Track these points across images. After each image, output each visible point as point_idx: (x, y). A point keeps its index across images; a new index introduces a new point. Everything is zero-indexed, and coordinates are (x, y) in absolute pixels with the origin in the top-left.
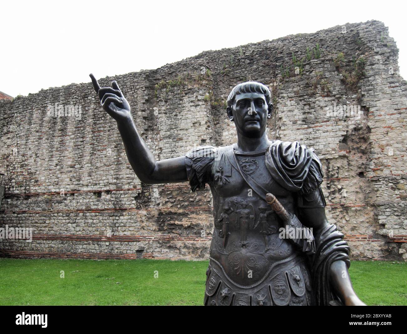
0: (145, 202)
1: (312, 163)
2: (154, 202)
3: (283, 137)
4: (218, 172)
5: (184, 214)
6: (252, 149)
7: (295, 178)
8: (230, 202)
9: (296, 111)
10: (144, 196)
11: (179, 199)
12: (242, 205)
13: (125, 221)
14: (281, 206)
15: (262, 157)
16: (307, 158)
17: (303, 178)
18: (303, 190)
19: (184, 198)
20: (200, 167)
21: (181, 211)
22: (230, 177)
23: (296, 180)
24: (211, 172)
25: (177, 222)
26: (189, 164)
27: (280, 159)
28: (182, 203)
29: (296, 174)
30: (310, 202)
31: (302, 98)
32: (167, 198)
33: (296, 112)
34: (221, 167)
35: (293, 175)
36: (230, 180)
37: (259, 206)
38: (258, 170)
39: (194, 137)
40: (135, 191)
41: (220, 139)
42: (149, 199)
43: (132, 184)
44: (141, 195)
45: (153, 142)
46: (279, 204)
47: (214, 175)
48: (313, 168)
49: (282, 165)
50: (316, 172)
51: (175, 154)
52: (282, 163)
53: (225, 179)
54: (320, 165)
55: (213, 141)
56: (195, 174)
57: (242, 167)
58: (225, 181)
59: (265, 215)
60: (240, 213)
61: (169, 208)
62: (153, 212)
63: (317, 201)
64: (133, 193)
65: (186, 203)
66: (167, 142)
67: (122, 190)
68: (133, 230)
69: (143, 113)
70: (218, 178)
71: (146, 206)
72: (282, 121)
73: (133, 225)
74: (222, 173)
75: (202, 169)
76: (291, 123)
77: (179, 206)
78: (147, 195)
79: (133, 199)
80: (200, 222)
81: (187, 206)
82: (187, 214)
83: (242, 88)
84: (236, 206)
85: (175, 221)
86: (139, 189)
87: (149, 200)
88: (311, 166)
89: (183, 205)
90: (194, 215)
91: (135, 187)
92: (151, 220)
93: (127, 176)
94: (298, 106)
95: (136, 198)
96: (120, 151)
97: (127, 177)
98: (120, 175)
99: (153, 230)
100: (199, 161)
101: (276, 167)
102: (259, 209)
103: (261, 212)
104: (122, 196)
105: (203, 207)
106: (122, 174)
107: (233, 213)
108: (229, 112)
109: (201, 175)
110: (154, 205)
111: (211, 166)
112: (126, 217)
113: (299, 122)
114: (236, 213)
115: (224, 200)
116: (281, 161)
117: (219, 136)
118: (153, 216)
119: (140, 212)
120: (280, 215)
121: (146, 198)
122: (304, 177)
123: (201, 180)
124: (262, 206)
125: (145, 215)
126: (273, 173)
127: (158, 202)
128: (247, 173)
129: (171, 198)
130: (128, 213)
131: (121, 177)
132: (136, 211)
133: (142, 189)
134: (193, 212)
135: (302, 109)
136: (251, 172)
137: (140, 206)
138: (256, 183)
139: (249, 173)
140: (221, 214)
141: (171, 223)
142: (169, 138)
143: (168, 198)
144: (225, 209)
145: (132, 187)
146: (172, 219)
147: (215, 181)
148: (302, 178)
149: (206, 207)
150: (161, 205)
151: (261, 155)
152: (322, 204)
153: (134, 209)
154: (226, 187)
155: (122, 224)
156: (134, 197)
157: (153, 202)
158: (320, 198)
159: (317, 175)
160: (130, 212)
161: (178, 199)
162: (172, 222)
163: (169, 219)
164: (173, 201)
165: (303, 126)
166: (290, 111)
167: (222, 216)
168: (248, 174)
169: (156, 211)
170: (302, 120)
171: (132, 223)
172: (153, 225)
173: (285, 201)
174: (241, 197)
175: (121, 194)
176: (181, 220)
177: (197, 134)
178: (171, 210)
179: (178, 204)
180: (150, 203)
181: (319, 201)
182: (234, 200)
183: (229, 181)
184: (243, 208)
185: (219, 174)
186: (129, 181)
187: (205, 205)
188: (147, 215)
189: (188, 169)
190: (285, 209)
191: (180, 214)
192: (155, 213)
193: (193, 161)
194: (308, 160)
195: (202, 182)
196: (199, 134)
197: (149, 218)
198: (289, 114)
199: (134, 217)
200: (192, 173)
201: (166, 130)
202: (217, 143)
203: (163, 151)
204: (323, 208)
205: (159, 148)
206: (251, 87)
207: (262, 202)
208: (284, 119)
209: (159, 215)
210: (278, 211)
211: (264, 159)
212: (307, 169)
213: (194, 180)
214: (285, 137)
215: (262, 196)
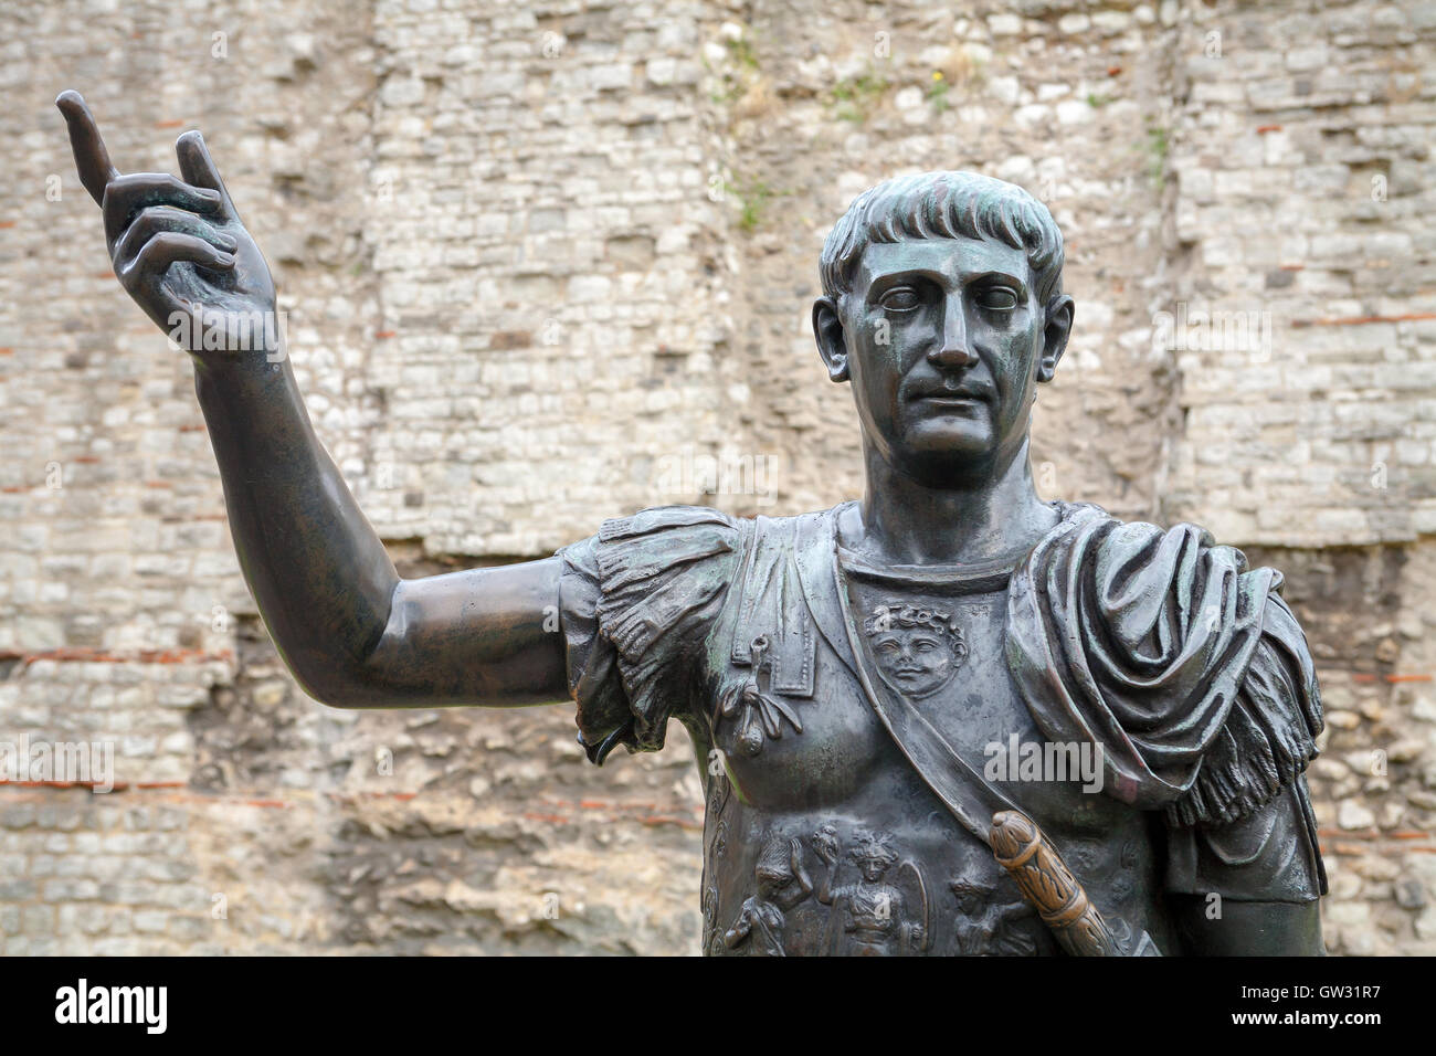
0: (253, 747)
1: (1255, 654)
2: (314, 751)
3: (1199, 370)
4: (741, 666)
5: (509, 841)
6: (940, 552)
7: (1155, 735)
8: (796, 843)
9: (1295, 202)
10: (250, 708)
11: (482, 743)
12: (862, 863)
13: (105, 867)
14: (1069, 883)
15: (989, 599)
16: (1234, 624)
17: (1200, 736)
18: (1198, 801)
19: (513, 732)
20: (643, 632)
21: (493, 818)
22: (810, 699)
23: (1161, 748)
24: (700, 660)
25: (458, 893)
26: (583, 610)
27: (1086, 621)
28: (500, 764)
29: (1162, 714)
30: (1234, 867)
31: (1338, 122)
32: (401, 726)
33: (1294, 209)
34: (759, 642)
35: (1148, 716)
36: (808, 719)
37: (954, 872)
38: (963, 672)
39: (608, 332)
40: (189, 667)
41: (780, 353)
42: (278, 725)
43: (175, 617)
44: (226, 698)
45: (332, 347)
46: (1061, 870)
47: (715, 680)
48: (1263, 683)
49: (1092, 659)
50: (1281, 705)
51: (477, 436)
52: (1096, 647)
53: (781, 713)
54: (1308, 665)
55: (729, 366)
56: (614, 670)
57: (879, 650)
58: (776, 719)
59: (986, 925)
60: (849, 907)
61: (407, 798)
62: (301, 818)
63: (1276, 865)
64: (176, 680)
65: (531, 771)
66: (428, 352)
67: (99, 656)
68: (161, 926)
69: (277, 146)
70: (742, 703)
71: (256, 771)
72: (1196, 265)
73: (161, 894)
74: (765, 673)
75: (656, 642)
76: (1258, 281)
77: (479, 785)
78: (266, 697)
79: (175, 718)
80: (611, 898)
81: (536, 787)
82: (535, 840)
83: (905, 209)
84: (827, 863)
85: (445, 883)
86: (215, 659)
87: (282, 736)
88: (1248, 671)
89: (507, 781)
90: (573, 854)
91: (190, 640)
92: (285, 867)
93: (143, 563)
94: (1309, 175)
95: (195, 713)
96: (104, 392)
97: (144, 573)
98: (91, 553)
99: (299, 933)
100: (640, 595)
101: (1058, 667)
102: (953, 889)
103: (961, 909)
104: (104, 699)
105: (639, 799)
106: (105, 551)
107: (808, 902)
108: (825, 325)
109: (649, 678)
110: (315, 770)
111: (702, 628)
112: (116, 842)
113: (1309, 282)
114: (829, 902)
115: (767, 826)
116: (1091, 637)
117: (776, 333)
118: (305, 843)
119: (216, 810)
120: (1061, 929)
121: (264, 715)
122: (1209, 733)
123: (642, 704)
124: (971, 874)
125: (250, 836)
126: (1039, 698)
127: (340, 751)
128: (903, 684)
129: (427, 727)
130: (135, 814)
131: (97, 565)
132: (190, 804)
133: (241, 655)
134: (571, 834)
135: (1337, 196)
136: (925, 681)
137: (221, 774)
138: (942, 748)
139: (912, 687)
140: (747, 905)
141: (416, 893)
142: (445, 328)
143: (410, 730)
144: (768, 878)
145: (168, 640)
146: (427, 868)
147: (721, 714)
148: (1193, 734)
149: (661, 803)
150: (358, 770)
151: (989, 591)
152: (1301, 882)
153: (175, 786)
154: (784, 755)
155: (90, 889)
156: (180, 708)
157: (304, 745)
158: (1291, 850)
159: (1281, 723)
160: (145, 811)
161: (474, 736)
162: (427, 889)
163: (409, 866)
164: (442, 750)
165: (1332, 305)
166: (1250, 201)
167: (748, 917)
168: (908, 693)
169: (324, 806)
170: (1331, 264)
171: (158, 882)
172: (300, 900)
173: (1098, 854)
174: (859, 817)
175: (95, 685)
176: (488, 882)
177: (625, 311)
178: (422, 807)
179: (470, 774)
180: (285, 757)
181: (1284, 865)
182: (822, 830)
183: (799, 725)
184: (867, 880)
185: (749, 681)
186: (154, 598)
187: (653, 787)
188: (264, 837)
189: (575, 639)
190: (1091, 898)
191: (484, 839)
192: (316, 821)
193: (607, 594)
194: (1240, 636)
195: (650, 715)
196: (641, 311)
197: (274, 856)
198: (1247, 219)
199: (173, 841)
200: (598, 664)
201: (423, 273)
202: (757, 377)
203: (397, 410)
204: (1307, 903)
205: (368, 392)
206: (953, 210)
207: (971, 850)
208: (1212, 254)
209: (344, 833)
210: (1054, 911)
211: (1001, 615)
212: (1225, 687)
213: (602, 697)
214: (1208, 372)
215: (973, 822)
